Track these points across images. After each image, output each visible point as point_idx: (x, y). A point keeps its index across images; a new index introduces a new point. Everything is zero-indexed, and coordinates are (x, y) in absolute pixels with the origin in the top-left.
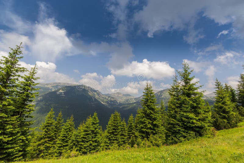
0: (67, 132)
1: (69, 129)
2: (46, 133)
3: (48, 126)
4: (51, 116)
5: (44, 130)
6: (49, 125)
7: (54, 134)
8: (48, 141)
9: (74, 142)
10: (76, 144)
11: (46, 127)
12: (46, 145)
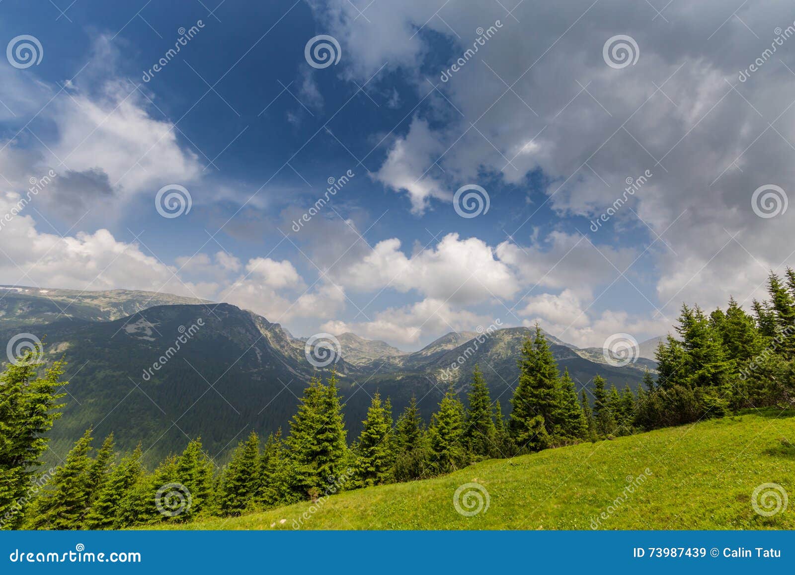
0: (119, 488)
1: (126, 482)
2: (64, 494)
3: (72, 474)
4: (82, 449)
5: (60, 485)
6: (74, 471)
7: (84, 495)
8: (67, 512)
9: (126, 514)
10: (131, 517)
11: (65, 476)
12: (58, 524)
